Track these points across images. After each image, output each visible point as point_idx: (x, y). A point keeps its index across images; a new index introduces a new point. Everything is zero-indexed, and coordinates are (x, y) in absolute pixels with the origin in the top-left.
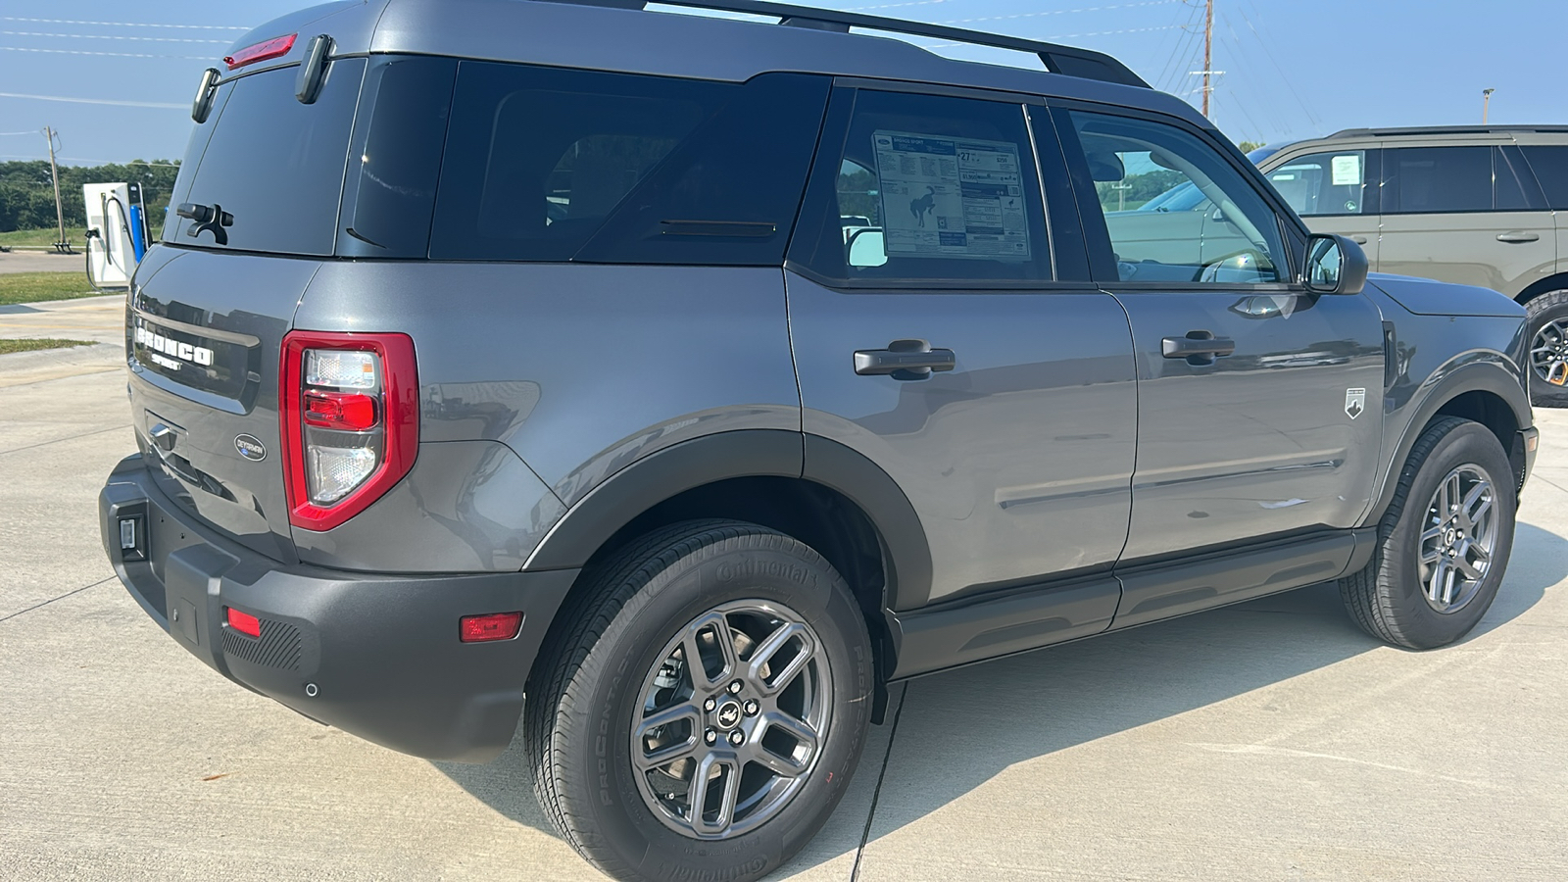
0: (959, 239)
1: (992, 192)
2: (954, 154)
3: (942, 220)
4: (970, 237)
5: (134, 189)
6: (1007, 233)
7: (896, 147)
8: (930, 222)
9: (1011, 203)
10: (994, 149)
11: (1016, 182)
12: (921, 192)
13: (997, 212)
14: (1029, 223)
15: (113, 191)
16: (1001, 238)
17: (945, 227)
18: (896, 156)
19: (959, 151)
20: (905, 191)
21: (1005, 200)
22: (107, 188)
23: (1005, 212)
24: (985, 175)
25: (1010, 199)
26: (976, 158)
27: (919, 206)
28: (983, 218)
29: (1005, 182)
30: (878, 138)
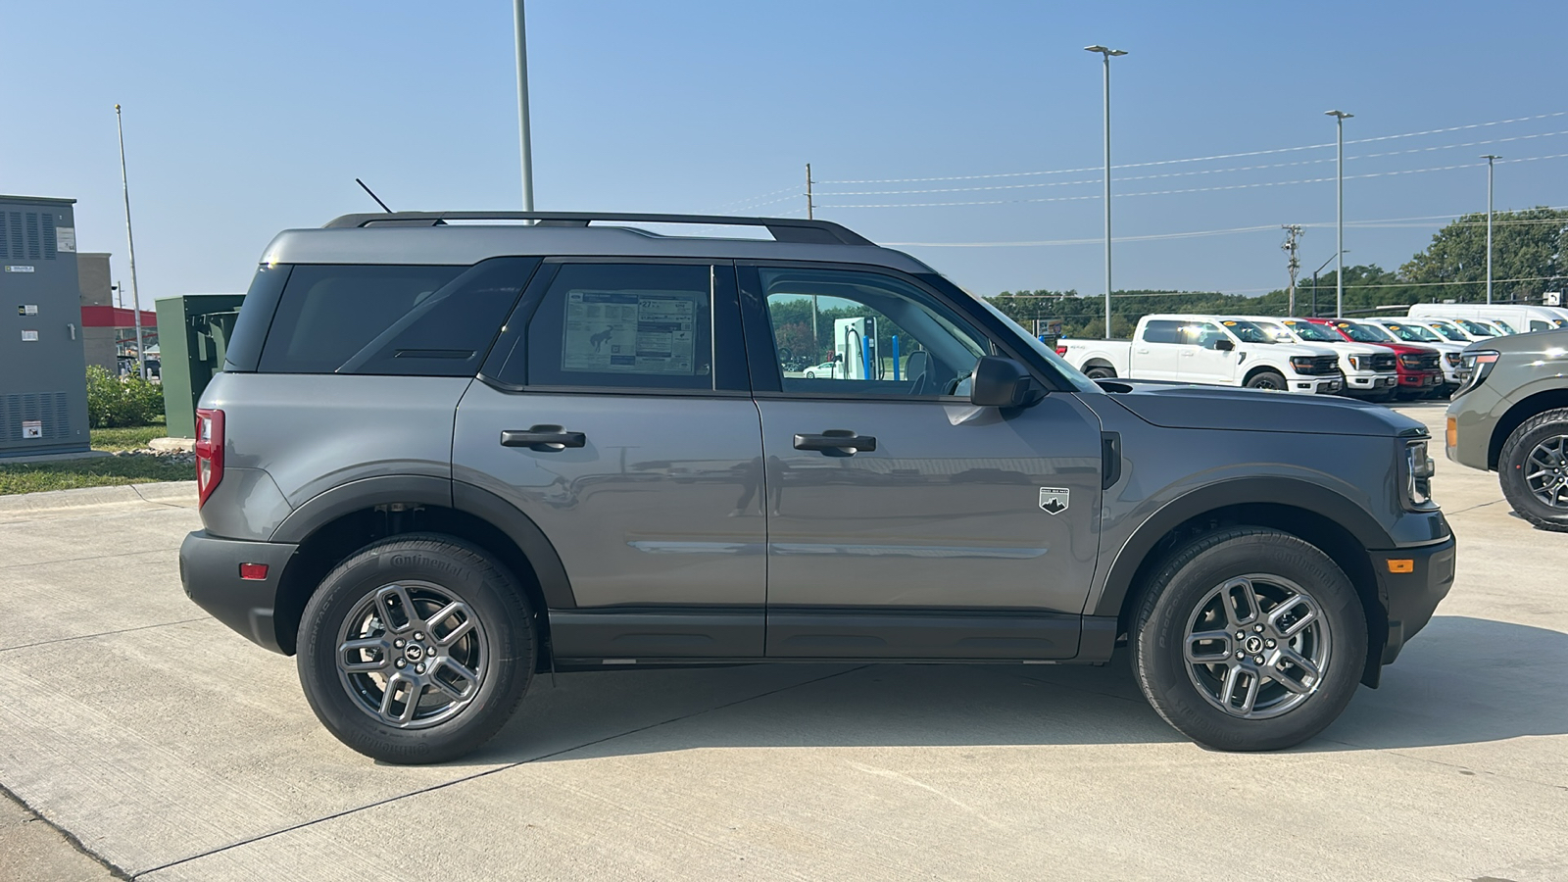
0: (629, 360)
1: (666, 328)
2: (636, 303)
3: (616, 348)
4: (637, 358)
5: (869, 322)
6: (673, 356)
7: (585, 299)
8: (605, 349)
9: (682, 335)
10: (674, 298)
11: (690, 321)
12: (602, 328)
13: (669, 341)
14: (696, 350)
15: (853, 324)
16: (668, 359)
17: (618, 352)
18: (585, 306)
19: (641, 301)
20: (588, 329)
21: (677, 334)
22: (849, 322)
23: (675, 341)
24: (663, 316)
25: (682, 332)
26: (656, 305)
27: (596, 339)
28: (655, 345)
29: (680, 321)
30: (571, 295)
